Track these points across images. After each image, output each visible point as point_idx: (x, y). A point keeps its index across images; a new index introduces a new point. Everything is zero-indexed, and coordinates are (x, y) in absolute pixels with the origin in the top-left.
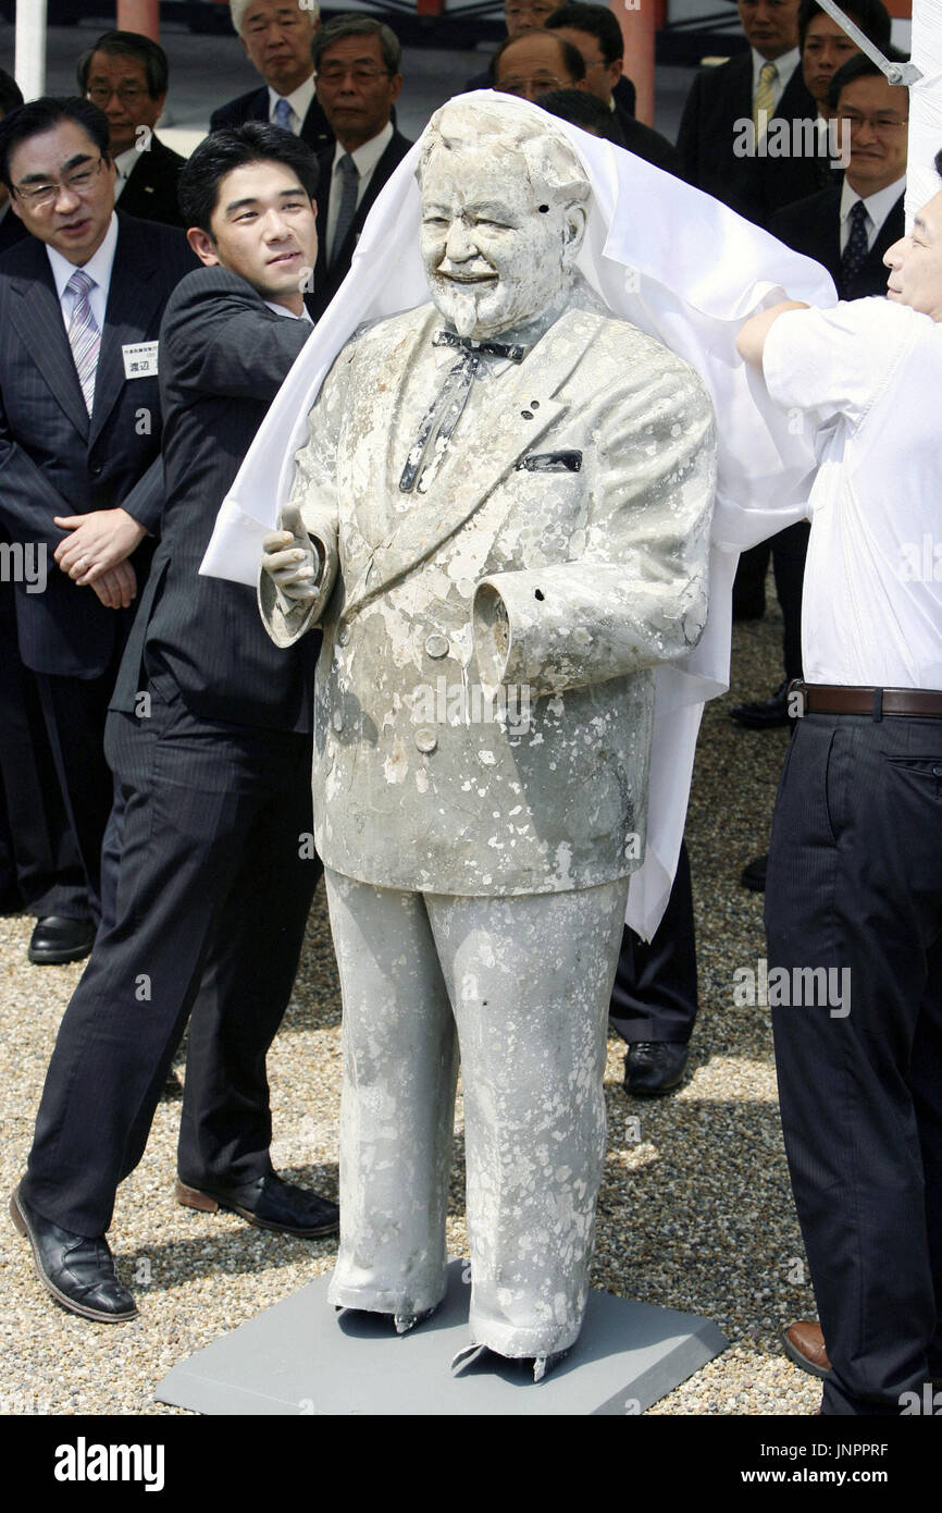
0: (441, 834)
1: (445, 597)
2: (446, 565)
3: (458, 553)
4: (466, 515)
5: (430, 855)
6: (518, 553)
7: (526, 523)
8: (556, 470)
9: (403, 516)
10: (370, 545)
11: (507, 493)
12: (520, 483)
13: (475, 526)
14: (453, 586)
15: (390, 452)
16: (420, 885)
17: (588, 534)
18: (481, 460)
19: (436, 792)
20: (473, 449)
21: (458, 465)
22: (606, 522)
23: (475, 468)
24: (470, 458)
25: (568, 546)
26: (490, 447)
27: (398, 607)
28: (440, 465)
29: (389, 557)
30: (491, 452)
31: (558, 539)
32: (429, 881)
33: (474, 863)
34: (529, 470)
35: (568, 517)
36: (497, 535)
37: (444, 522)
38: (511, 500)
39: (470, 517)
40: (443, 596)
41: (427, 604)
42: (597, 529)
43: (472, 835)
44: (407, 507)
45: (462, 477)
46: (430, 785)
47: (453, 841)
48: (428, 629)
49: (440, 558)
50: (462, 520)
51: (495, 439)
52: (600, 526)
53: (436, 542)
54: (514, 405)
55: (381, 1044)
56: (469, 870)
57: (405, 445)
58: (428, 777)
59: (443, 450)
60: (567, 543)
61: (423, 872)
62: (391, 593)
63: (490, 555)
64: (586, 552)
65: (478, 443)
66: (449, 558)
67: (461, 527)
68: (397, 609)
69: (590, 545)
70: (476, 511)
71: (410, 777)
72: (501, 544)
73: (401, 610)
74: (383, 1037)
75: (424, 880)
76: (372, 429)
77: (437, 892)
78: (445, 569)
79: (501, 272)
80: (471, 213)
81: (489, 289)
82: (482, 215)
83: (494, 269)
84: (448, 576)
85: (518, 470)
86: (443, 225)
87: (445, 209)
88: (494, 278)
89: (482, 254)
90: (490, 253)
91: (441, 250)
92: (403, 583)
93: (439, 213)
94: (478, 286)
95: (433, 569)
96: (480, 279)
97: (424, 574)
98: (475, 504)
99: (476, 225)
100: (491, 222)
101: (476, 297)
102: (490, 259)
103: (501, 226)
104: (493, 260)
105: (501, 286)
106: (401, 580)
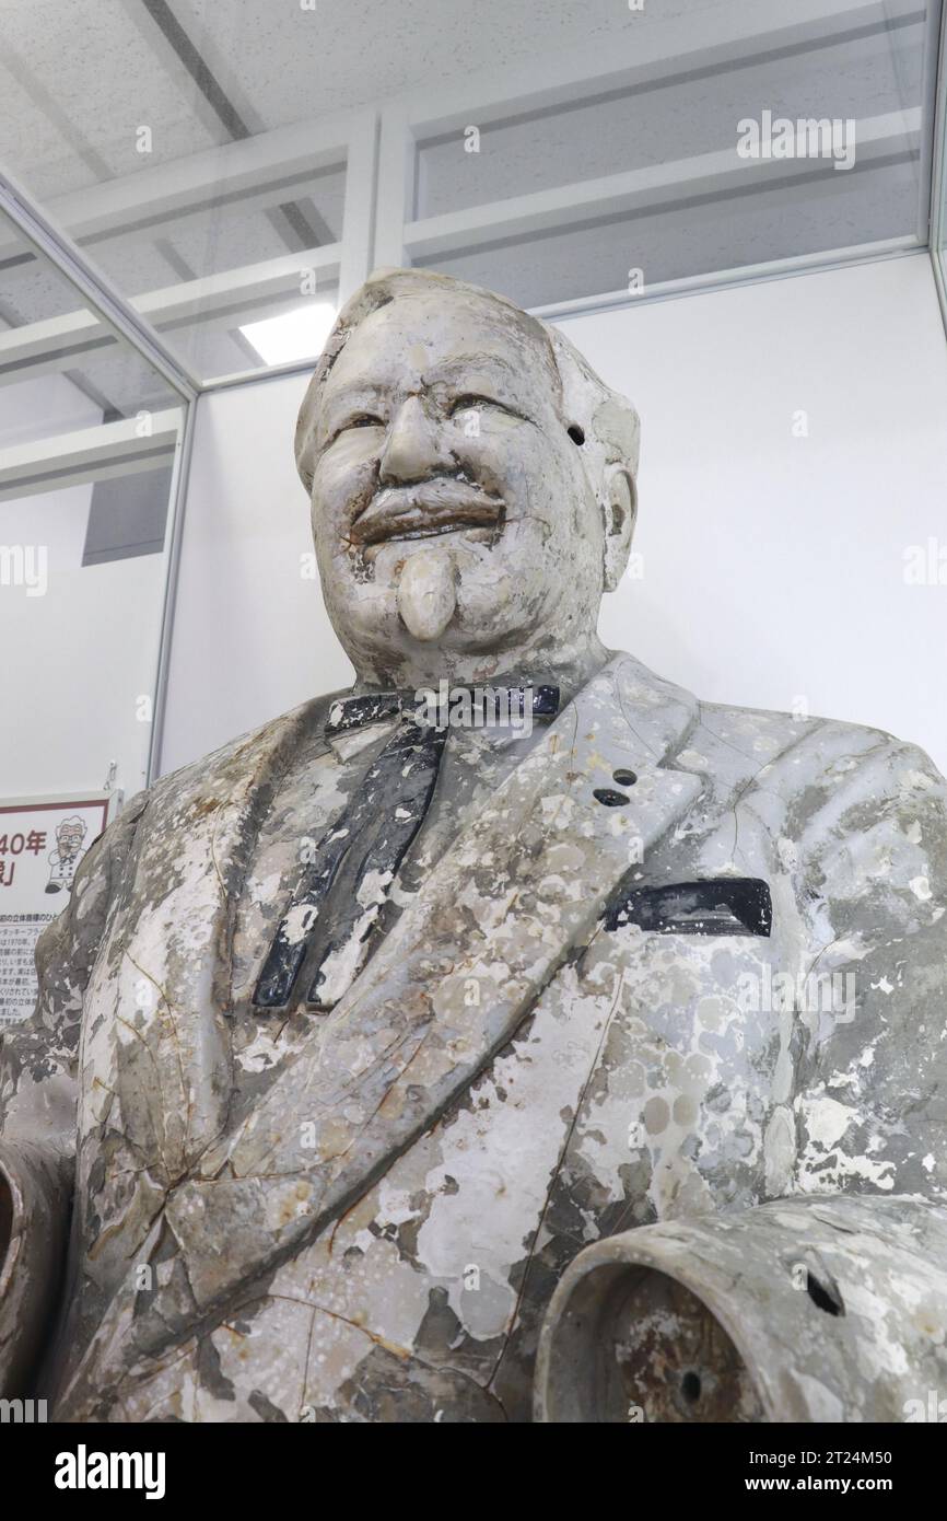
1: (408, 1346)
2: (411, 1227)
3: (451, 1185)
4: (470, 1058)
6: (636, 1175)
7: (656, 1079)
8: (715, 928)
9: (264, 1081)
10: (154, 1177)
11: (591, 990)
12: (623, 962)
13: (502, 1095)
14: (438, 1303)
15: (228, 926)
17: (799, 1120)
18: (504, 904)
20: (479, 876)
21: (435, 915)
22: (854, 1077)
23: (486, 926)
24: (470, 896)
25: (761, 1156)
26: (524, 868)
27: (243, 1382)
28: (374, 937)
29: (216, 1209)
30: (527, 879)
31: (741, 1133)
34: (645, 928)
35: (756, 1064)
36: (573, 1120)
37: (402, 1085)
38: (605, 1008)
39: (484, 1069)
40: (403, 1341)
41: (347, 1372)
42: (828, 1101)
44: (276, 1057)
45: (452, 949)
49: (390, 1203)
50: (460, 1076)
51: (538, 851)
52: (835, 1093)
53: (379, 1148)
54: (571, 777)
57: (266, 910)
59: (381, 898)
60: (758, 1143)
62: (222, 1339)
63: (556, 1186)
64: (802, 1171)
65: (488, 860)
66: (421, 1201)
67: (458, 1099)
68: (242, 1398)
69: (810, 1151)
70: (503, 1047)
72: (588, 1148)
76: (179, 883)
78: (405, 1239)
79: (513, 502)
80: (440, 389)
81: (480, 547)
82: (469, 384)
83: (496, 494)
84: (417, 1266)
85: (613, 925)
86: (370, 430)
87: (377, 389)
88: (490, 522)
89: (464, 468)
90: (485, 461)
91: (367, 476)
92: (265, 1298)
93: (363, 404)
94: (457, 540)
95: (364, 1239)
96: (465, 519)
97: (335, 1264)
98: (498, 1030)
99: (450, 414)
100: (491, 402)
101: (453, 556)
102: (484, 475)
103: (509, 411)
104: (493, 477)
105: (510, 530)
106: (254, 1288)
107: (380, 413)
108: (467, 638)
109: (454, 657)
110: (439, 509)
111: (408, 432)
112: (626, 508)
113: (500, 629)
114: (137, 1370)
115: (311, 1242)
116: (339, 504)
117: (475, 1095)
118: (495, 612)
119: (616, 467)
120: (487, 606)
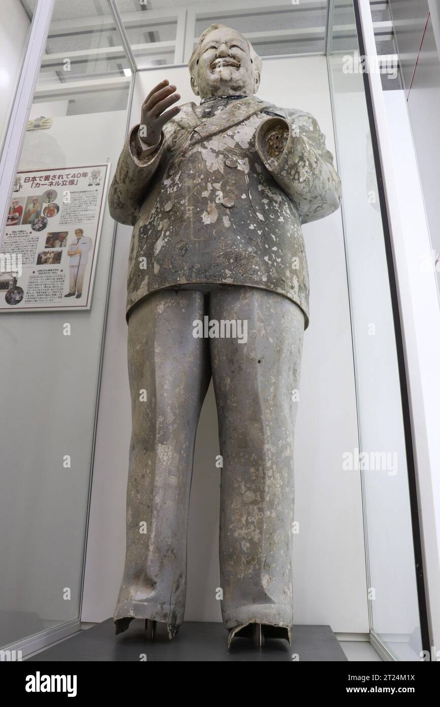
0: (239, 249)
2: (232, 135)
3: (239, 132)
4: (241, 119)
5: (232, 261)
11: (258, 118)
12: (263, 117)
13: (246, 125)
14: (237, 143)
16: (225, 279)
19: (235, 227)
21: (234, 106)
23: (242, 108)
27: (209, 147)
32: (231, 277)
33: (257, 267)
34: (266, 114)
37: (231, 120)
38: (261, 120)
39: (243, 121)
40: (232, 146)
41: (224, 148)
43: (256, 253)
45: (237, 109)
46: (231, 224)
47: (246, 254)
48: (226, 157)
49: (230, 132)
50: (240, 121)
53: (228, 126)
55: (175, 414)
56: (255, 272)
58: (230, 220)
61: (227, 271)
62: (205, 143)
66: (234, 133)
67: (239, 123)
68: (208, 149)
70: (246, 120)
71: (219, 220)
73: (211, 149)
74: (176, 409)
75: (228, 276)
77: (236, 283)
78: (232, 137)
79: (242, 63)
80: (229, 43)
81: (235, 70)
82: (234, 43)
83: (239, 62)
84: (234, 140)
85: (261, 113)
86: (214, 49)
87: (216, 42)
88: (238, 67)
89: (234, 57)
90: (238, 55)
91: (214, 56)
92: (211, 139)
93: (213, 44)
94: (231, 68)
95: (226, 136)
96: (232, 65)
97: (222, 138)
98: (245, 117)
99: (230, 48)
100: (238, 47)
101: (231, 71)
102: (237, 58)
103: (241, 49)
104: (239, 58)
105: (241, 68)
106: (210, 138)
107: (216, 46)
108: (232, 85)
109: (229, 89)
110: (228, 62)
111: (223, 48)
112: (258, 80)
113: (238, 85)
114: (190, 148)
115: (218, 134)
116: (209, 61)
117: (242, 124)
118: (238, 81)
119: (257, 71)
120: (237, 79)
